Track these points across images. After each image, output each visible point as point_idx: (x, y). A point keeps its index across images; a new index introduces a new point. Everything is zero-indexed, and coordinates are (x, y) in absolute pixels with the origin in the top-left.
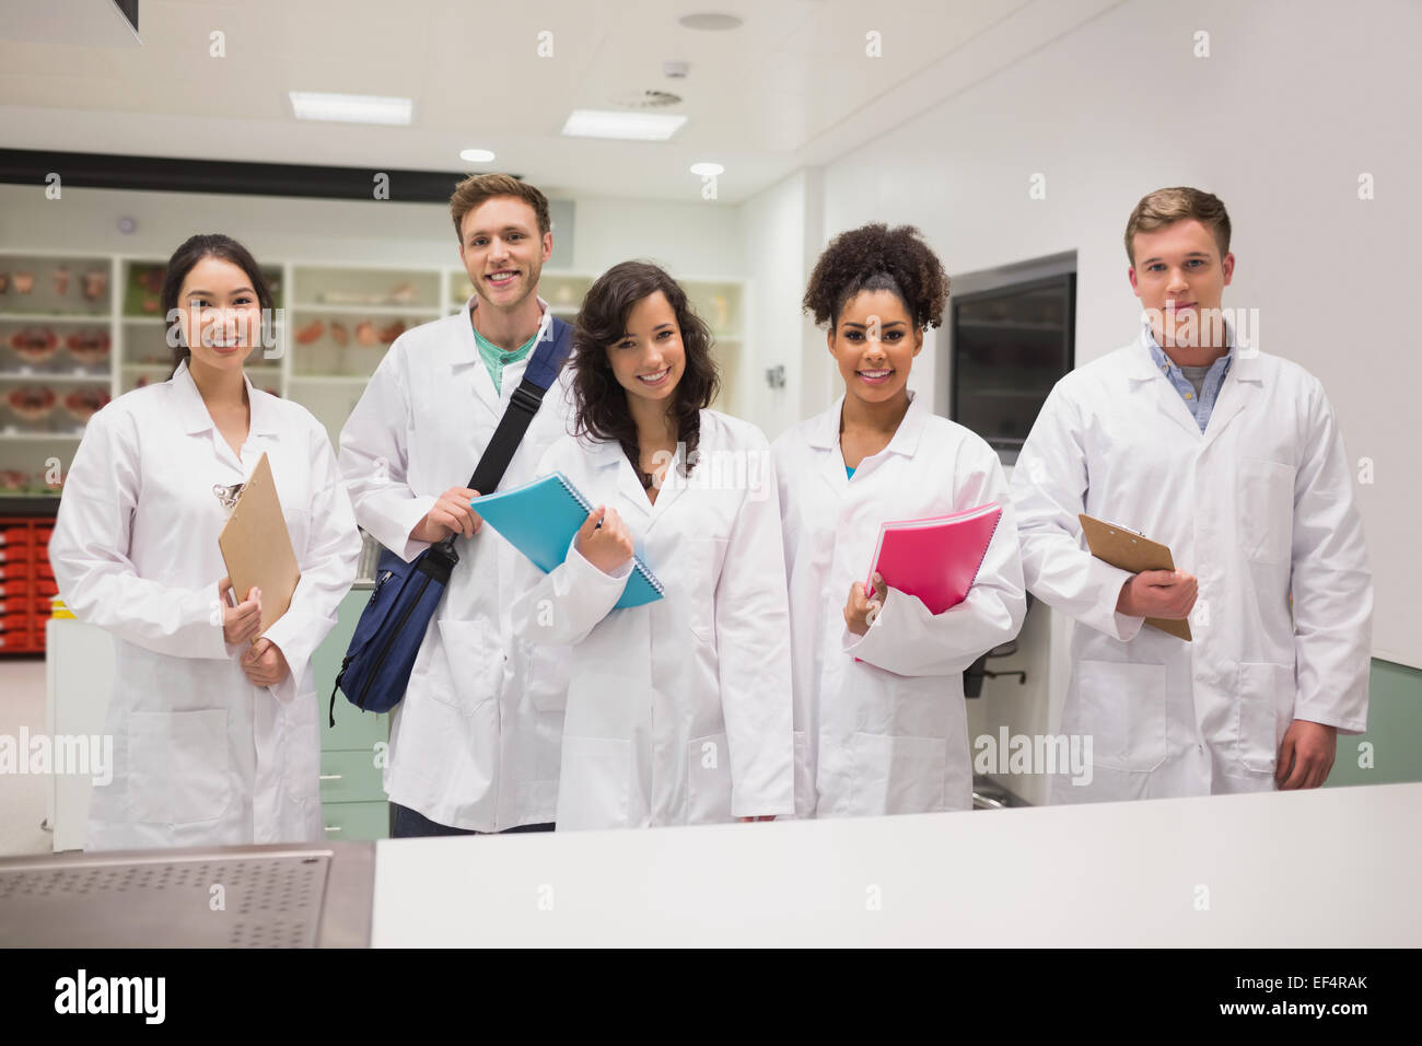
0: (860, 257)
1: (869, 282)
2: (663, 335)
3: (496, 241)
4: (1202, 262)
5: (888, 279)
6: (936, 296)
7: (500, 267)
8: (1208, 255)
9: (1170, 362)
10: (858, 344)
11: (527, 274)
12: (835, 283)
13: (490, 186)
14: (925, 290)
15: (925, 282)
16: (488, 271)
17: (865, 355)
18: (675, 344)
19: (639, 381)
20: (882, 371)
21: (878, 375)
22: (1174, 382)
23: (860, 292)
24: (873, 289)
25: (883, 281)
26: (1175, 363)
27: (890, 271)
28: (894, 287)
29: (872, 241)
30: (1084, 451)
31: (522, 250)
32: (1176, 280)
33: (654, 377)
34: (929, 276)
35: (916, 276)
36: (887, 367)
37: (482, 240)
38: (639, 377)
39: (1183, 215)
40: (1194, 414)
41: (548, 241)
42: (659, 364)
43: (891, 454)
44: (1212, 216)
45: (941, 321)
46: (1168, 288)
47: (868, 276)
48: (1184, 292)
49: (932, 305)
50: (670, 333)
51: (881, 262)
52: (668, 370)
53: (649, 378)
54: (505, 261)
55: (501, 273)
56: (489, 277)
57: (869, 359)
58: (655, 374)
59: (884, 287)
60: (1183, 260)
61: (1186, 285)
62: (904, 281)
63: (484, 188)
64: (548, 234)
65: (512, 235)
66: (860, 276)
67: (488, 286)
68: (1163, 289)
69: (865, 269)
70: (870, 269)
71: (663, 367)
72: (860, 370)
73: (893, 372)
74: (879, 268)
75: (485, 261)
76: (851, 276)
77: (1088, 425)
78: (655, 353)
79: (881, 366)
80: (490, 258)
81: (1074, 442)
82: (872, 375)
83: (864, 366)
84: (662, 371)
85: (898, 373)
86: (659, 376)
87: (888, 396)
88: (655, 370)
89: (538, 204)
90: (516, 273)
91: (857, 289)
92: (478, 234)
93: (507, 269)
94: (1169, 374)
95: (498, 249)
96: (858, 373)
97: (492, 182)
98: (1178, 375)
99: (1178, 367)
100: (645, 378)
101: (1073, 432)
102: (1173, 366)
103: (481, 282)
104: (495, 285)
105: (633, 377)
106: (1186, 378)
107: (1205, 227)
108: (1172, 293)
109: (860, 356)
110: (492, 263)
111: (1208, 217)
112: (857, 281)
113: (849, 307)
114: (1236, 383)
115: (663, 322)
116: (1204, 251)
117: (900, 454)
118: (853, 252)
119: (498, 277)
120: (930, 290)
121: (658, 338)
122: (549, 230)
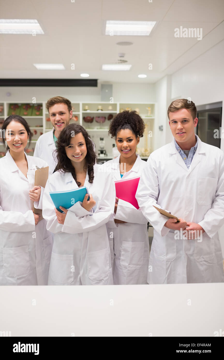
0: (121, 121)
1: (123, 127)
2: (81, 145)
3: (57, 115)
4: (187, 121)
5: (129, 126)
6: (141, 129)
7: (58, 122)
8: (188, 119)
9: (180, 149)
10: (121, 143)
11: (65, 123)
12: (115, 127)
13: (55, 101)
14: (138, 128)
15: (138, 126)
16: (56, 123)
17: (123, 146)
18: (84, 147)
19: (73, 157)
20: (127, 150)
21: (127, 151)
22: (181, 155)
23: (121, 130)
24: (124, 129)
25: (127, 126)
26: (182, 149)
27: (129, 123)
28: (129, 128)
29: (124, 116)
30: (157, 173)
31: (64, 117)
32: (179, 126)
33: (77, 156)
34: (139, 124)
35: (135, 125)
36: (129, 148)
37: (54, 115)
38: (73, 156)
39: (182, 107)
40: (186, 164)
41: (71, 113)
42: (79, 153)
43: (132, 171)
44: (190, 108)
45: (143, 136)
46: (177, 128)
47: (123, 125)
48: (182, 129)
49: (140, 132)
50: (83, 144)
51: (126, 121)
52: (82, 154)
53: (76, 157)
54: (60, 120)
55: (59, 123)
56: (56, 124)
57: (124, 147)
58: (78, 155)
59: (127, 128)
60: (181, 120)
61: (182, 127)
62: (133, 126)
63: (53, 101)
64: (71, 111)
65: (61, 113)
66: (121, 125)
67: (56, 126)
68: (176, 129)
69: (122, 124)
70: (124, 124)
71: (80, 154)
72: (122, 149)
73: (130, 150)
74: (126, 123)
75: (55, 120)
76: (119, 125)
77: (158, 166)
78: (78, 150)
79: (127, 148)
80: (56, 120)
81: (154, 171)
82: (125, 151)
83: (123, 149)
84: (80, 155)
85: (132, 150)
86: (79, 156)
87: (131, 156)
88: (78, 154)
89: (68, 104)
90: (63, 123)
91: (121, 129)
92: (53, 113)
93: (60, 122)
94: (180, 152)
95: (58, 117)
96: (122, 150)
97: (55, 100)
98: (182, 152)
99: (182, 150)
100: (75, 156)
101: (154, 168)
102: (181, 150)
103: (55, 125)
104: (58, 126)
105: (71, 156)
106: (184, 153)
107: (188, 111)
108: (178, 129)
109: (122, 146)
110: (57, 121)
111: (189, 108)
112: (120, 127)
113: (119, 134)
114: (198, 154)
115: (81, 141)
116: (187, 118)
117: (134, 172)
118: (119, 119)
119: (58, 124)
120: (139, 128)
121: (79, 146)
122: (71, 110)
